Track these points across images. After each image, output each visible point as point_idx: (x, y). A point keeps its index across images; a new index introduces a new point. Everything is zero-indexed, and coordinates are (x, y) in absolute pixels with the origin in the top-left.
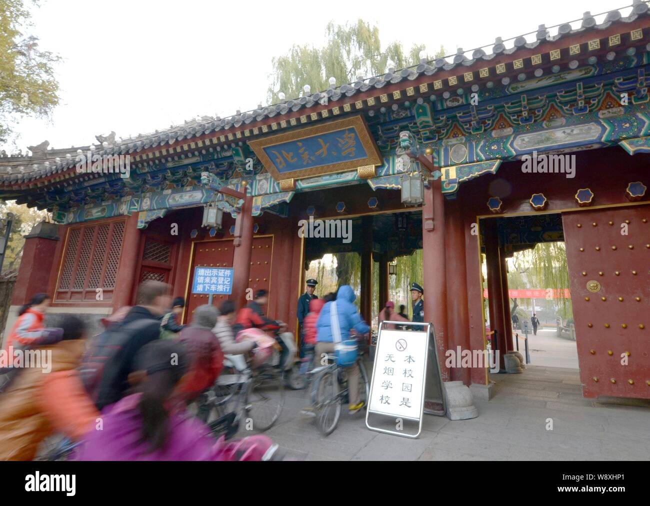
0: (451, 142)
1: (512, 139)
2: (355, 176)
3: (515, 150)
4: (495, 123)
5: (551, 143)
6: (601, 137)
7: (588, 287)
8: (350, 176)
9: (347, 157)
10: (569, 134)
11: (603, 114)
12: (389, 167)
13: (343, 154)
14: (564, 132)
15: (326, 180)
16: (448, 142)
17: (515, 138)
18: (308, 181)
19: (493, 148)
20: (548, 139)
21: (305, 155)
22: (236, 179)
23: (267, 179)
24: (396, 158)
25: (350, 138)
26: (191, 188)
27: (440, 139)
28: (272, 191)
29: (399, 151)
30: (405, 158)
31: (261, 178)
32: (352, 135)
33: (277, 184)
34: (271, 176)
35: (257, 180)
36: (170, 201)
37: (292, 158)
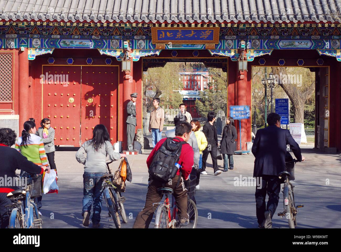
0: (252, 37)
1: (279, 41)
2: (202, 47)
3: (280, 47)
4: (272, 31)
5: (293, 47)
6: (311, 47)
8: (199, 46)
9: (202, 39)
10: (300, 44)
11: (313, 37)
12: (221, 45)
13: (201, 37)
14: (299, 43)
15: (185, 47)
16: (251, 37)
17: (280, 41)
18: (173, 45)
19: (271, 44)
20: (292, 45)
21: (179, 35)
22: (118, 36)
23: (144, 40)
24: (225, 41)
25: (208, 32)
26: (79, 37)
27: (247, 34)
28: (148, 48)
29: (226, 37)
30: (230, 42)
31: (138, 38)
32: (211, 32)
33: (152, 44)
34: (146, 39)
35: (136, 40)
36: (61, 44)
37: (171, 35)
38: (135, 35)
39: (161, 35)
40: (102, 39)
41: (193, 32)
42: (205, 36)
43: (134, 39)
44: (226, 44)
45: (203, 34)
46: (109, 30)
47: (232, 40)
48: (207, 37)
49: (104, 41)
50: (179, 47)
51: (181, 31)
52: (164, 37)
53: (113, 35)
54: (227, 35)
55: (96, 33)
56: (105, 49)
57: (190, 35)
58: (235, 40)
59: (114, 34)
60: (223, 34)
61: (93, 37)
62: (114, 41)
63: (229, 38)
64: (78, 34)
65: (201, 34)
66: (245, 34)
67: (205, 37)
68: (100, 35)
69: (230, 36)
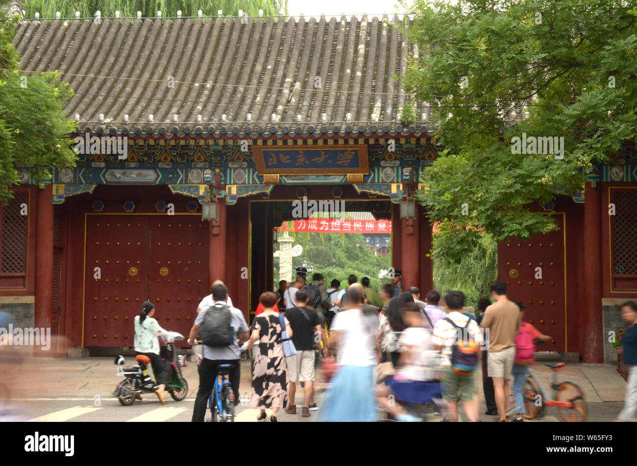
2: (342, 180)
7: (510, 274)
8: (337, 179)
9: (341, 166)
12: (374, 177)
13: (338, 163)
15: (313, 179)
18: (293, 178)
21: (301, 159)
22: (202, 162)
23: (244, 169)
24: (381, 169)
25: (350, 154)
26: (136, 165)
27: (418, 158)
28: (251, 182)
29: (382, 163)
30: (389, 171)
31: (235, 166)
32: (353, 153)
33: (257, 176)
34: (249, 167)
35: (231, 168)
36: (106, 176)
37: (286, 160)
38: (230, 161)
39: (271, 160)
40: (175, 168)
41: (323, 153)
42: (345, 161)
43: (228, 167)
44: (382, 175)
45: (341, 158)
46: (187, 154)
47: (392, 168)
48: (349, 163)
49: (179, 171)
50: (304, 180)
51: (302, 152)
52: (275, 162)
53: (193, 161)
54: (384, 159)
55: (166, 159)
56: (180, 184)
57: (319, 160)
58: (397, 167)
59: (196, 159)
60: (378, 158)
61: (160, 165)
62: (195, 171)
63: (388, 165)
64: (136, 160)
65: (338, 157)
66: (414, 158)
67: (345, 163)
68: (172, 161)
69: (390, 162)
